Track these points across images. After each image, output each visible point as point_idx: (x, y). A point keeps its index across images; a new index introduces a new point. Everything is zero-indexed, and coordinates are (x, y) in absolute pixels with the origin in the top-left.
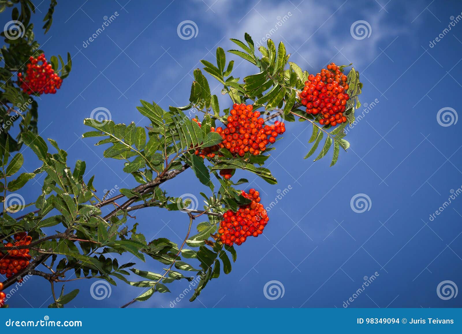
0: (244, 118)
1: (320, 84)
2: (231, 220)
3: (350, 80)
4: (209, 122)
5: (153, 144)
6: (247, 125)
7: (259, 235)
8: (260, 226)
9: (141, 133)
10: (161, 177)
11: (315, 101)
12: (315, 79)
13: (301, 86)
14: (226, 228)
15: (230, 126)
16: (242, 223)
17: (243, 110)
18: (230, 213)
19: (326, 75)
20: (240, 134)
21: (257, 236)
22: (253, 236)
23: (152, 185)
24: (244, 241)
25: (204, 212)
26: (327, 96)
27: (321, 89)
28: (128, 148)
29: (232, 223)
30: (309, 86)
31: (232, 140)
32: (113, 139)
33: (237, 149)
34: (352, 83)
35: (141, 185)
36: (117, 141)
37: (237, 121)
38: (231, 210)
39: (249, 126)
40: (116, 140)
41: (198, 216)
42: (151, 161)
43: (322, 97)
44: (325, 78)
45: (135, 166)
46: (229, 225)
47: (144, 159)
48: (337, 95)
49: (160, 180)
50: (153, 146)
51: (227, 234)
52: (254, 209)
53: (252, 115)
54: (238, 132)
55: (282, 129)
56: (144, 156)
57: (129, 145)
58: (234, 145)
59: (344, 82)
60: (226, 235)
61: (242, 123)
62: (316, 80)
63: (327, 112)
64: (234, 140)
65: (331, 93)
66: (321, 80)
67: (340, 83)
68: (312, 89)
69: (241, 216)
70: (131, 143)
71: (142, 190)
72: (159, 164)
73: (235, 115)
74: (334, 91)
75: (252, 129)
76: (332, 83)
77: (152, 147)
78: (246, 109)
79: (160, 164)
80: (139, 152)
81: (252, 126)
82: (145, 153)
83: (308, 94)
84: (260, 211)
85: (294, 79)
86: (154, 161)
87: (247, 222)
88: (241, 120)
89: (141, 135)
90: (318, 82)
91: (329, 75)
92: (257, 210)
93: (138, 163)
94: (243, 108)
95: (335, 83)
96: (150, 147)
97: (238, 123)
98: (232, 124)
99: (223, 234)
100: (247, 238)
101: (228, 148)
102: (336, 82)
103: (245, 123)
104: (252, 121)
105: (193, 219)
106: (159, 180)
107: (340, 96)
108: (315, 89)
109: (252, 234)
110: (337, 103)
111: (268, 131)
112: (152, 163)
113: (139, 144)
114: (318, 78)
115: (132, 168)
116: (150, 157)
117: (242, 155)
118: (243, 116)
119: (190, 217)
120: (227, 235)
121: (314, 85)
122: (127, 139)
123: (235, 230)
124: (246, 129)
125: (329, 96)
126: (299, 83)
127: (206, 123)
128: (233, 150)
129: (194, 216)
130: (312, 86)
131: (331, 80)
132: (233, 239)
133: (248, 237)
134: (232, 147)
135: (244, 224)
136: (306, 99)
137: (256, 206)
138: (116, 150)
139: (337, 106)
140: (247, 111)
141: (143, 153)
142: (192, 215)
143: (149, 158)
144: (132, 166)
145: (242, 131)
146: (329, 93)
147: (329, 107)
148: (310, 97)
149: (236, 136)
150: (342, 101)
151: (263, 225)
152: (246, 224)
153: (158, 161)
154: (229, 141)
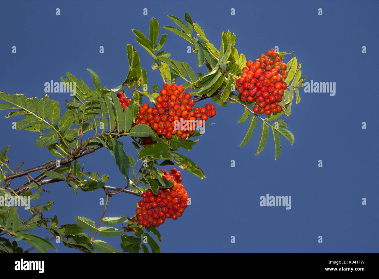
0: (175, 99)
1: (259, 72)
2: (150, 201)
3: (290, 69)
4: (138, 100)
5: (68, 119)
6: (177, 107)
7: (178, 217)
8: (180, 208)
9: (55, 107)
10: (74, 155)
11: (252, 89)
12: (253, 65)
13: (238, 71)
14: (144, 208)
15: (159, 106)
16: (162, 204)
17: (174, 91)
18: (149, 193)
19: (265, 62)
20: (169, 116)
21: (176, 219)
22: (172, 219)
23: (64, 162)
24: (162, 223)
25: (122, 190)
26: (265, 84)
27: (259, 77)
28: (41, 121)
29: (151, 204)
30: (247, 73)
31: (160, 121)
32: (24, 111)
33: (164, 131)
34: (292, 72)
35: (52, 162)
36: (29, 114)
37: (167, 101)
38: (150, 190)
39: (179, 108)
40: (28, 112)
41: (116, 193)
42: (65, 137)
43: (259, 85)
44: (264, 65)
45: (47, 140)
46: (148, 205)
47: (57, 133)
48: (275, 83)
49: (73, 158)
50: (68, 120)
51: (145, 214)
52: (175, 191)
53: (183, 96)
54: (167, 113)
55: (213, 113)
56: (58, 130)
57: (42, 118)
58: (162, 126)
59: (283, 71)
60: (143, 216)
61: (172, 104)
62: (254, 67)
63: (263, 101)
64: (162, 121)
65: (269, 82)
66: (260, 67)
67: (279, 72)
68: (250, 77)
69: (160, 197)
70: (45, 115)
71: (53, 166)
72: (73, 141)
73: (165, 95)
74: (272, 80)
75: (182, 111)
76: (270, 71)
77: (66, 121)
78: (177, 90)
79: (75, 140)
80: (52, 126)
81: (183, 108)
82: (59, 127)
83: (245, 81)
84: (181, 193)
85: (232, 63)
86: (68, 137)
87: (166, 203)
88: (171, 101)
89: (55, 109)
90: (257, 69)
91: (269, 62)
92: (179, 191)
93: (51, 137)
94: (174, 88)
95: (273, 71)
96: (64, 122)
97: (168, 104)
98: (161, 105)
99: (140, 214)
100: (165, 220)
101: (156, 130)
102: (275, 70)
103: (175, 104)
104: (183, 103)
105: (109, 197)
106: (71, 158)
107: (278, 86)
108: (253, 77)
109: (171, 216)
110: (274, 92)
111: (198, 114)
112: (65, 139)
113: (53, 118)
114: (257, 65)
115: (45, 141)
116: (64, 132)
117: (170, 138)
118: (173, 97)
119: (107, 194)
120: (145, 216)
121: (252, 73)
122: (40, 112)
123: (153, 211)
124: (176, 111)
125: (267, 85)
126: (236, 68)
127: (135, 102)
128: (160, 131)
129: (111, 194)
130: (250, 73)
131: (270, 67)
132: (151, 220)
133: (167, 219)
134: (159, 128)
135: (164, 205)
136: (243, 86)
137: (177, 188)
138: (28, 122)
139: (274, 96)
140: (178, 92)
141: (56, 127)
142: (109, 192)
143: (62, 133)
144: (44, 140)
145: (171, 113)
146: (267, 82)
147: (266, 96)
148: (247, 85)
149: (164, 118)
150: (280, 90)
151: (183, 208)
152: (165, 206)
153: (72, 137)
154: (157, 122)
